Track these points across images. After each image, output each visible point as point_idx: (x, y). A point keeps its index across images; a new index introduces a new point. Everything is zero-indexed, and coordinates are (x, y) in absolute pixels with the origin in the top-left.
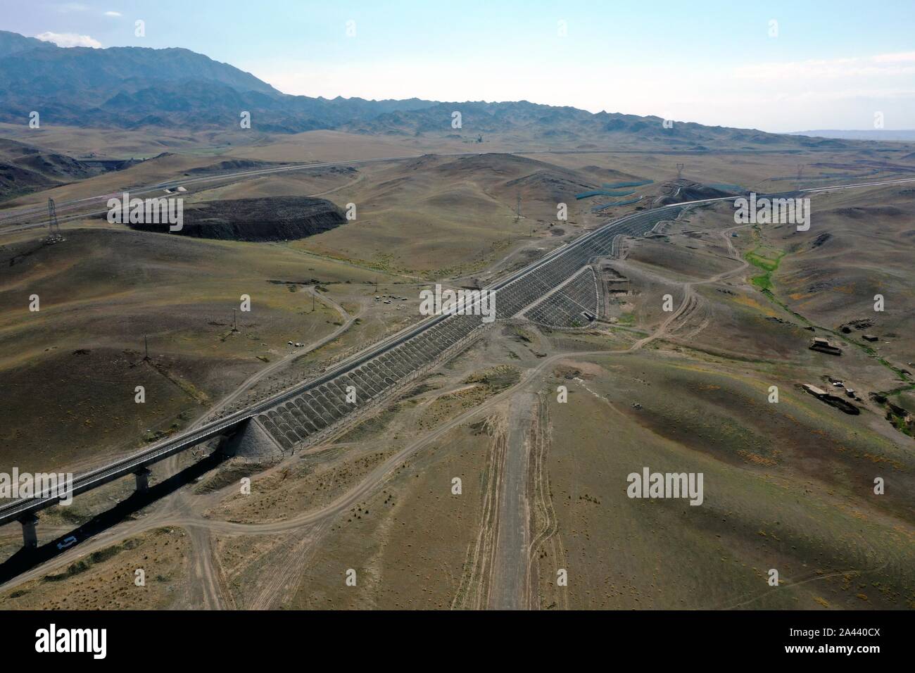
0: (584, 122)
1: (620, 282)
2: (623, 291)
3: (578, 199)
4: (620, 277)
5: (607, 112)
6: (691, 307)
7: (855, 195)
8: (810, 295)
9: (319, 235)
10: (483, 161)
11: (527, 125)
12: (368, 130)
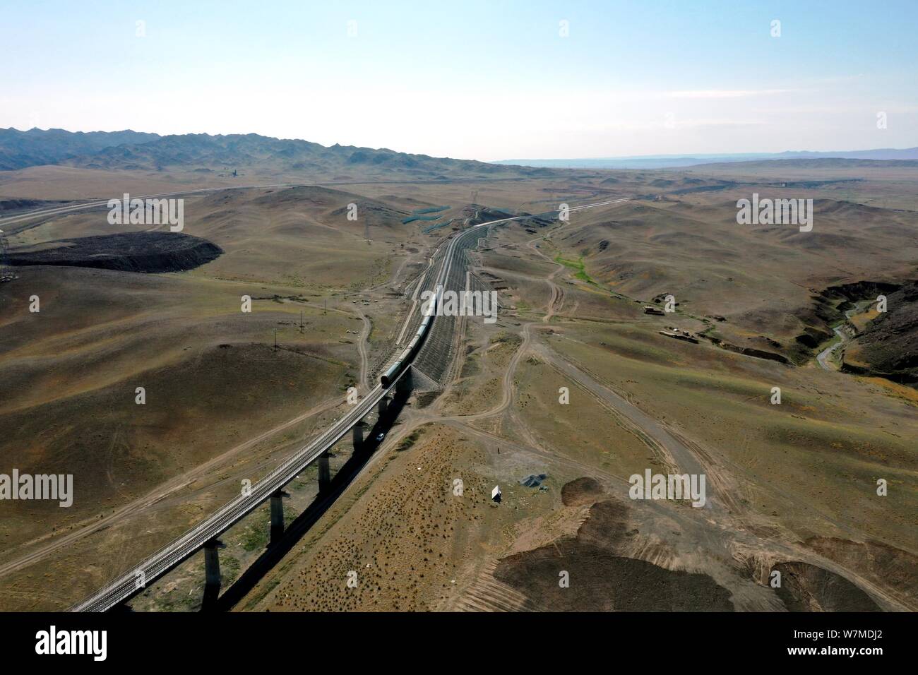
0: (323, 155)
1: (498, 282)
2: (505, 288)
3: (404, 223)
4: (497, 278)
5: (341, 145)
6: (560, 294)
7: (601, 213)
8: (622, 281)
9: (207, 264)
10: (298, 194)
11: (268, 158)
12: (99, 164)
